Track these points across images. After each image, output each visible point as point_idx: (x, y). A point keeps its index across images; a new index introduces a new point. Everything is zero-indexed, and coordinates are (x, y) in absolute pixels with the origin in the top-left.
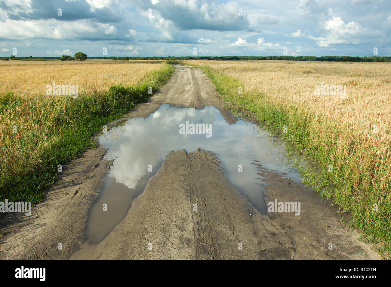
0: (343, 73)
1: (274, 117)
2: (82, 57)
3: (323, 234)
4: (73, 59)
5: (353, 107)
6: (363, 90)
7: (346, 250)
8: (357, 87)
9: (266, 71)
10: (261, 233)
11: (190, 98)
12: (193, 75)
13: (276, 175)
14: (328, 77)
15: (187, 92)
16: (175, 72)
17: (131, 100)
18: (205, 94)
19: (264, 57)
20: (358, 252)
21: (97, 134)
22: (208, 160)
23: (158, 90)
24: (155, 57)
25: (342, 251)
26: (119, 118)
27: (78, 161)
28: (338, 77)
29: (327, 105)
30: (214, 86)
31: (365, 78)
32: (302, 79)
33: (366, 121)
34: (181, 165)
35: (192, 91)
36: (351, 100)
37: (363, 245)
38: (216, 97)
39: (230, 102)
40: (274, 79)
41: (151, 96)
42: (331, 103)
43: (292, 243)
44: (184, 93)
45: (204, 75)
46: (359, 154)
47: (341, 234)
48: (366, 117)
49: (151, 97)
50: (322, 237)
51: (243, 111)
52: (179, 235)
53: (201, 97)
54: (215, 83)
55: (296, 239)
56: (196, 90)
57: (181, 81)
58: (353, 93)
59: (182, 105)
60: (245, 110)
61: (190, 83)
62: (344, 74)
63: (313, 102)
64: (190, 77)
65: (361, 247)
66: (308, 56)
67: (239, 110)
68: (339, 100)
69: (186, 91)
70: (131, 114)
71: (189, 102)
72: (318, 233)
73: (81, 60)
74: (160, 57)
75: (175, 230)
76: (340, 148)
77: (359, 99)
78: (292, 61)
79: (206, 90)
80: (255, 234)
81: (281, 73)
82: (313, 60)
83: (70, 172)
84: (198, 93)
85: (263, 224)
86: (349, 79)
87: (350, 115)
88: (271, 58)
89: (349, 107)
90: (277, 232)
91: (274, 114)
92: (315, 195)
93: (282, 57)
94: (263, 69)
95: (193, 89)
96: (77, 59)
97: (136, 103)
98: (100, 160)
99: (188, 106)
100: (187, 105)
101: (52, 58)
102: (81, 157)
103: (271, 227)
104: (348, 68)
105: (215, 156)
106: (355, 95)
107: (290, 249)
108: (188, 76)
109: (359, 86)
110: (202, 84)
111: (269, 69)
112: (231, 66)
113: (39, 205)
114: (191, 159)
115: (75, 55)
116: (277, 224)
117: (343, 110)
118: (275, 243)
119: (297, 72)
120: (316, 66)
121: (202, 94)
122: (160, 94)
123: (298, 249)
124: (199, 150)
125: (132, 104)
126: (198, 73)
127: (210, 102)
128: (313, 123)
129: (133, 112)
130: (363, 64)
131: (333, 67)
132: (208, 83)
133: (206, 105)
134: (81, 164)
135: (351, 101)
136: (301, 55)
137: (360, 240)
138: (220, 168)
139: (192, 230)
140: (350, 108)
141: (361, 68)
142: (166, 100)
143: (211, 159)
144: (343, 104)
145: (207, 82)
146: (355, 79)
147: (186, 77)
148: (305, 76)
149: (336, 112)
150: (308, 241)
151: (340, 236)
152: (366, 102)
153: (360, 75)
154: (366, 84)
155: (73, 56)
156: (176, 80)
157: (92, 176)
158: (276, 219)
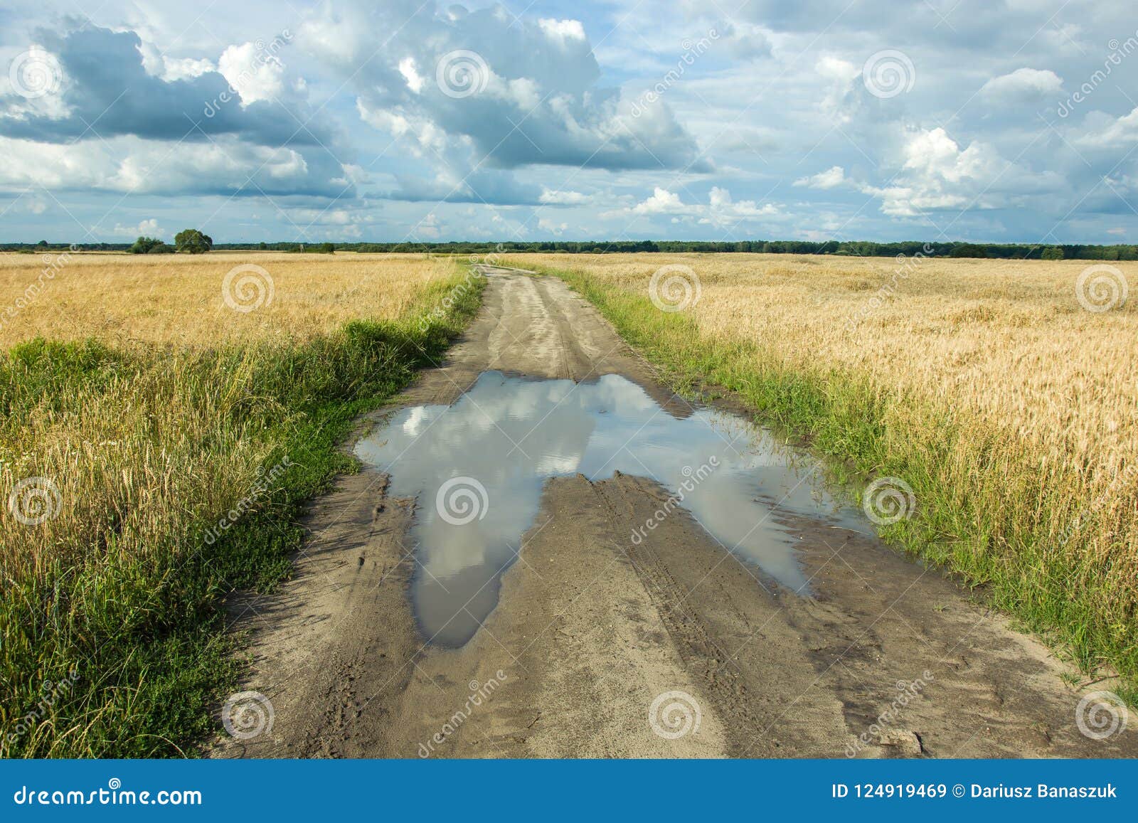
0: (954, 290)
1: (791, 399)
2: (197, 243)
3: (934, 622)
4: (170, 250)
5: (984, 370)
6: (1006, 330)
7: (982, 644)
8: (992, 323)
9: (747, 283)
10: (804, 625)
11: (555, 355)
12: (542, 294)
13: (817, 524)
14: (916, 298)
15: (540, 339)
16: (488, 287)
17: (401, 360)
18: (591, 345)
19: (729, 244)
20: (1006, 646)
21: (344, 441)
22: (647, 495)
23: (458, 334)
24: (410, 245)
25: (975, 646)
26: (384, 404)
27: (331, 499)
28: (943, 300)
29: (920, 365)
30: (611, 325)
31: (1012, 301)
32: (847, 304)
33: (1016, 400)
34: (587, 506)
35: (552, 336)
36: (979, 355)
37: (1017, 636)
38: (623, 352)
39: (665, 366)
40: (775, 304)
41: (446, 350)
42: (930, 361)
43: (873, 637)
44: (534, 342)
45: (573, 295)
46: (1003, 467)
47: (971, 620)
48: (1016, 391)
49: (446, 354)
50: (933, 626)
51: (703, 386)
52: (634, 628)
53: (582, 352)
54: (611, 315)
55: (880, 631)
56: (563, 334)
57: (515, 310)
58: (982, 338)
59: (537, 372)
60: (709, 384)
61: (542, 317)
62: (957, 291)
63: (886, 360)
64: (537, 300)
65: (1012, 639)
66: (854, 243)
67: (693, 385)
68: (951, 354)
69: (537, 337)
70: (409, 394)
71: (554, 364)
72: (924, 620)
73: (193, 252)
74: (425, 244)
75: (620, 619)
76: (959, 458)
77: (998, 351)
78: (810, 257)
79: (592, 335)
80: (792, 624)
81: (790, 289)
82: (869, 254)
83: (325, 521)
84: (571, 342)
85: (804, 609)
86: (972, 305)
87: (978, 390)
88: (749, 247)
89: (975, 372)
90: (839, 622)
91: (789, 391)
92: (911, 557)
93: (779, 243)
94: (736, 276)
95: (554, 333)
96: (182, 250)
97: (416, 368)
98: (383, 498)
99: (555, 376)
100: (551, 373)
101: (105, 247)
102: (334, 491)
103: (823, 614)
104: (966, 275)
105: (661, 486)
106: (988, 343)
107: (870, 648)
108: (530, 299)
109: (997, 321)
110: (576, 320)
111: (754, 278)
112: (647, 270)
113: (290, 583)
114: (607, 493)
115: (178, 238)
116: (835, 609)
117: (961, 376)
118: (837, 639)
119: (832, 285)
120: (882, 270)
121: (582, 344)
122: (465, 345)
123: (887, 645)
124: (619, 474)
125: (405, 369)
126: (554, 289)
127: (611, 364)
128: (890, 407)
129: (413, 391)
130: (1005, 266)
131: (926, 272)
132: (591, 317)
133: (600, 373)
134: (342, 505)
135: (981, 357)
136: (833, 239)
137: (1012, 628)
138: (681, 511)
139: (658, 619)
140: (977, 373)
141: (1000, 276)
142: (490, 361)
143: (655, 494)
144: (961, 363)
145: (588, 312)
146: (986, 304)
147: (524, 300)
148: (856, 295)
149: (945, 384)
150: (904, 634)
151: (969, 624)
152: (1016, 358)
153: (998, 294)
154: (1014, 317)
155: (171, 241)
156: (501, 309)
157: (382, 530)
158: (831, 601)
